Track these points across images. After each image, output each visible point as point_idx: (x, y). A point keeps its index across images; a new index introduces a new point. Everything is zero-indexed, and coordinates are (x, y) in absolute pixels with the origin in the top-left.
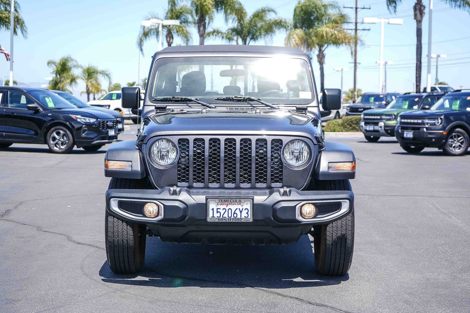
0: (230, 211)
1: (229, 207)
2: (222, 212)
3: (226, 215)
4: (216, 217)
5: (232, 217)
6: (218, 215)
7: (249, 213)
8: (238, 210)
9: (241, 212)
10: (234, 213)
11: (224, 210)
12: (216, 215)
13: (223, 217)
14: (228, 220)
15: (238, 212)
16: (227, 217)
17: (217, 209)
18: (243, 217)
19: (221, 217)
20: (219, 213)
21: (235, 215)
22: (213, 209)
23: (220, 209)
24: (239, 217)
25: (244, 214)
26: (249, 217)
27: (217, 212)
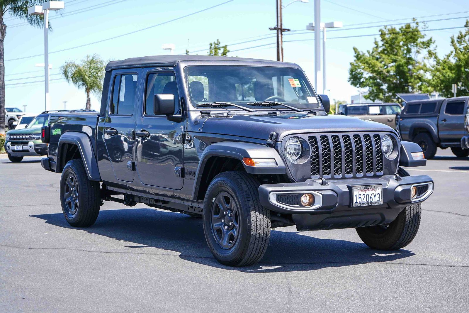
0: (367, 196)
1: (367, 192)
2: (362, 197)
3: (365, 200)
4: (358, 202)
5: (369, 201)
6: (360, 200)
7: (380, 197)
8: (373, 195)
9: (375, 196)
10: (371, 198)
11: (364, 196)
12: (359, 200)
13: (363, 202)
14: (366, 204)
15: (373, 197)
16: (366, 202)
17: (359, 195)
18: (376, 201)
19: (362, 202)
20: (360, 199)
21: (371, 200)
22: (356, 196)
23: (361, 195)
24: (374, 201)
25: (377, 199)
26: (380, 200)
27: (359, 198)
